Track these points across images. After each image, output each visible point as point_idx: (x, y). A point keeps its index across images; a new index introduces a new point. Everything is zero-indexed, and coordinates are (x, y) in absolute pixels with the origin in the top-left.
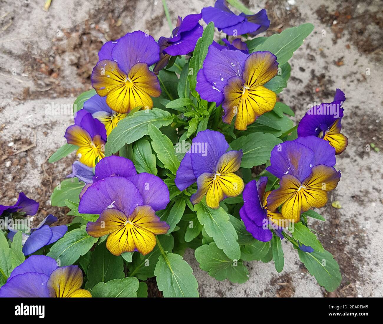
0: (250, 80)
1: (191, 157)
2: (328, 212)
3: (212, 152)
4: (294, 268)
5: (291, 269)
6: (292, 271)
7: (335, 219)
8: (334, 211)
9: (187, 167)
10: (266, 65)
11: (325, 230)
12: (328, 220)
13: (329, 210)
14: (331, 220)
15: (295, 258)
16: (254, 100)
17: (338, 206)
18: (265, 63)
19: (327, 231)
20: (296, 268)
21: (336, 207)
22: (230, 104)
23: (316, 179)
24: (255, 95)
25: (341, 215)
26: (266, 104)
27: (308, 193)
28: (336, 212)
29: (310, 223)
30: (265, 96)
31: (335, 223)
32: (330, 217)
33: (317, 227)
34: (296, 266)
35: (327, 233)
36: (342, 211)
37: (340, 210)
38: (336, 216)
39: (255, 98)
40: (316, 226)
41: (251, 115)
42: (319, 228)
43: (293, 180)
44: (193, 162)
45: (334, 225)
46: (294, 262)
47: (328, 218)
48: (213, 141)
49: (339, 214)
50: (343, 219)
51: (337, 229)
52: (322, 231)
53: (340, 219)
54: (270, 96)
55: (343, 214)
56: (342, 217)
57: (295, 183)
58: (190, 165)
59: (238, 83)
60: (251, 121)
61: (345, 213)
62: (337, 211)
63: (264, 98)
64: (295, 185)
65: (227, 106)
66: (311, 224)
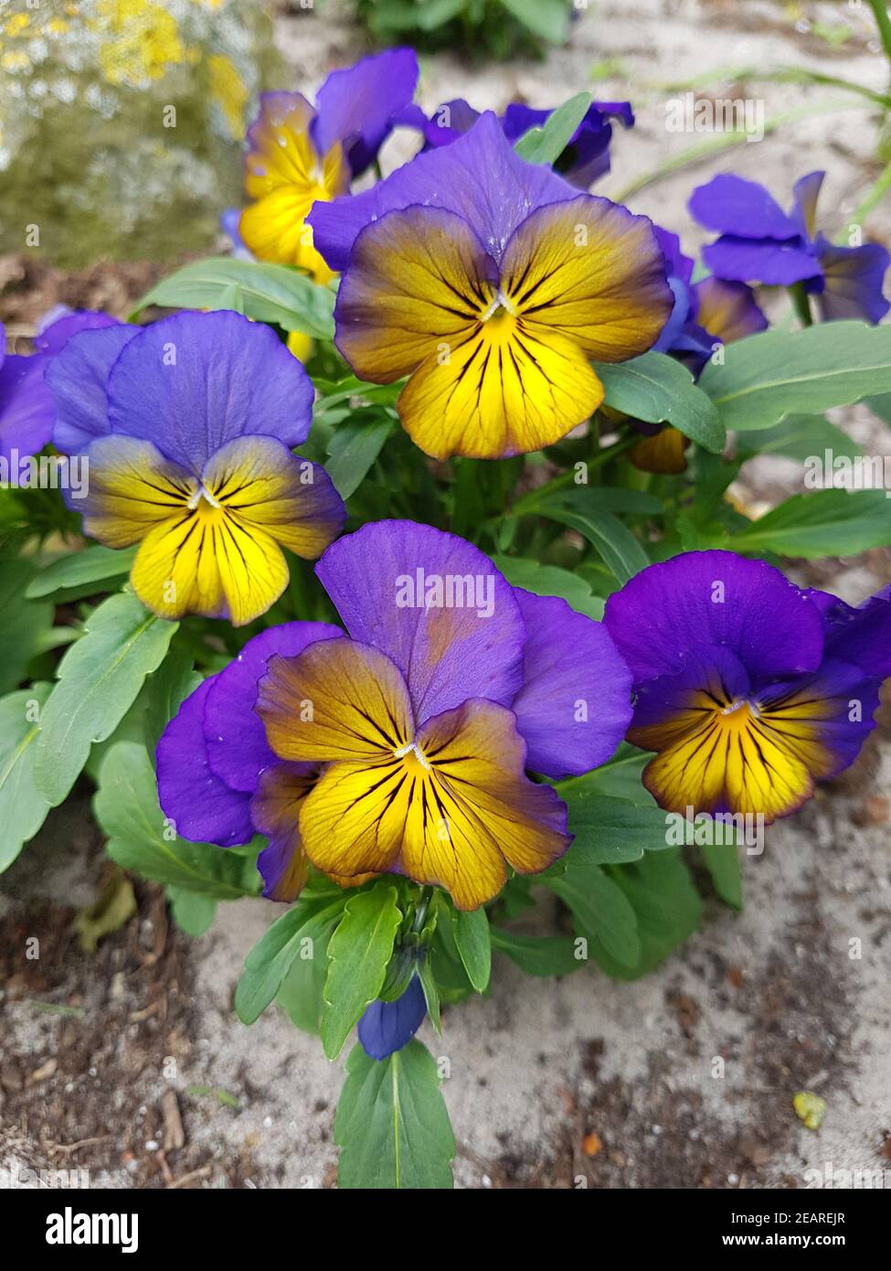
0: (533, 285)
1: (126, 346)
2: (763, 1107)
3: (221, 399)
4: (483, 1143)
5: (470, 1137)
6: (466, 1141)
7: (763, 1141)
8: (785, 1119)
9: (91, 368)
10: (614, 262)
11: (699, 1143)
12: (737, 1125)
13: (773, 1101)
14: (746, 1132)
15: (514, 1121)
16: (518, 372)
17: (810, 1113)
18: (612, 254)
19: (702, 1155)
20: (490, 1149)
21: (802, 1112)
22: (389, 298)
23: (467, 758)
24: (533, 359)
25: (795, 1150)
26: (547, 413)
27: (440, 804)
28: (786, 1126)
29: (676, 1081)
30: (563, 385)
31: (748, 1154)
32: (754, 1123)
33: (684, 1115)
34: (495, 1143)
35: (695, 1157)
36: (807, 1142)
37: (804, 1134)
38: (773, 1136)
39: (527, 368)
40: (684, 1108)
41: (486, 422)
42: (690, 1120)
43: (392, 692)
44: (120, 368)
45: (742, 1155)
46: (501, 1130)
47: (746, 1120)
48: (249, 371)
49: (791, 1141)
50: (786, 1164)
51: (740, 1176)
52: (687, 1136)
53: (777, 1157)
54: (577, 394)
55: (802, 1152)
56: (789, 1158)
57: (392, 712)
58: (105, 369)
59: (461, 246)
60: (478, 449)
61: (812, 1157)
62: (793, 1127)
63: (555, 390)
64: (391, 717)
65: (367, 288)
66: (672, 1085)
